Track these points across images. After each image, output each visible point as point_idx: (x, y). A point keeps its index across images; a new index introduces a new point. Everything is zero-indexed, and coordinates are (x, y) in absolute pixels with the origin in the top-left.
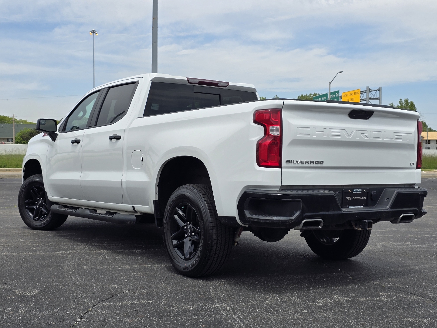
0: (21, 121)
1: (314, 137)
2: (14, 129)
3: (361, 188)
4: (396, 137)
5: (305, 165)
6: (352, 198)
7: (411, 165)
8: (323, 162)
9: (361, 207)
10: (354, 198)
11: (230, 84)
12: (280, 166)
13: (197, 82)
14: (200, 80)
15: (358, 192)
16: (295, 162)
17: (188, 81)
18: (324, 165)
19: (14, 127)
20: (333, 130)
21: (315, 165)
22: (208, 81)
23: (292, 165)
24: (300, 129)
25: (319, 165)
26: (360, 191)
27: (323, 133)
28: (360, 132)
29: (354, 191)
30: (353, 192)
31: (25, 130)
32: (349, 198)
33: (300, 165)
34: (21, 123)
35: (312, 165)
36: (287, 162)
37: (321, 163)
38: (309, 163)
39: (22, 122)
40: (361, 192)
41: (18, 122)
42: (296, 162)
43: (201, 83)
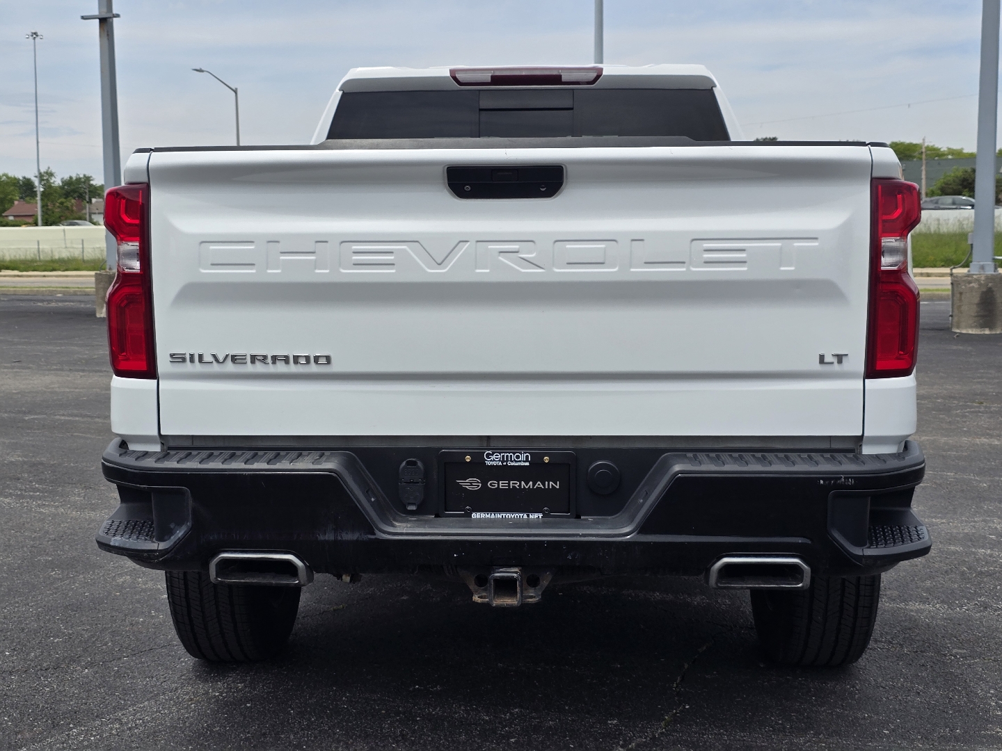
0: (951, 152)
1: (274, 273)
2: (924, 173)
3: (525, 449)
4: (708, 256)
5: (249, 368)
6: (484, 483)
7: (822, 362)
8: (328, 359)
9: (534, 516)
10: (492, 484)
11: (604, 73)
12: (150, 372)
13: (487, 77)
14: (498, 73)
15: (514, 463)
16: (207, 358)
17: (455, 78)
18: (336, 367)
19: (923, 168)
20: (358, 247)
21: (292, 368)
22: (524, 73)
23: (197, 367)
24: (212, 247)
25: (312, 368)
26: (522, 460)
27: (312, 257)
28: (492, 246)
29: (494, 460)
30: (488, 463)
31: (954, 172)
32: (471, 484)
33: (230, 367)
34: (950, 157)
35: (281, 368)
36: (177, 358)
37: (323, 361)
38: (269, 360)
39: (953, 154)
40: (527, 464)
41: (943, 155)
42: (211, 359)
43: (498, 79)
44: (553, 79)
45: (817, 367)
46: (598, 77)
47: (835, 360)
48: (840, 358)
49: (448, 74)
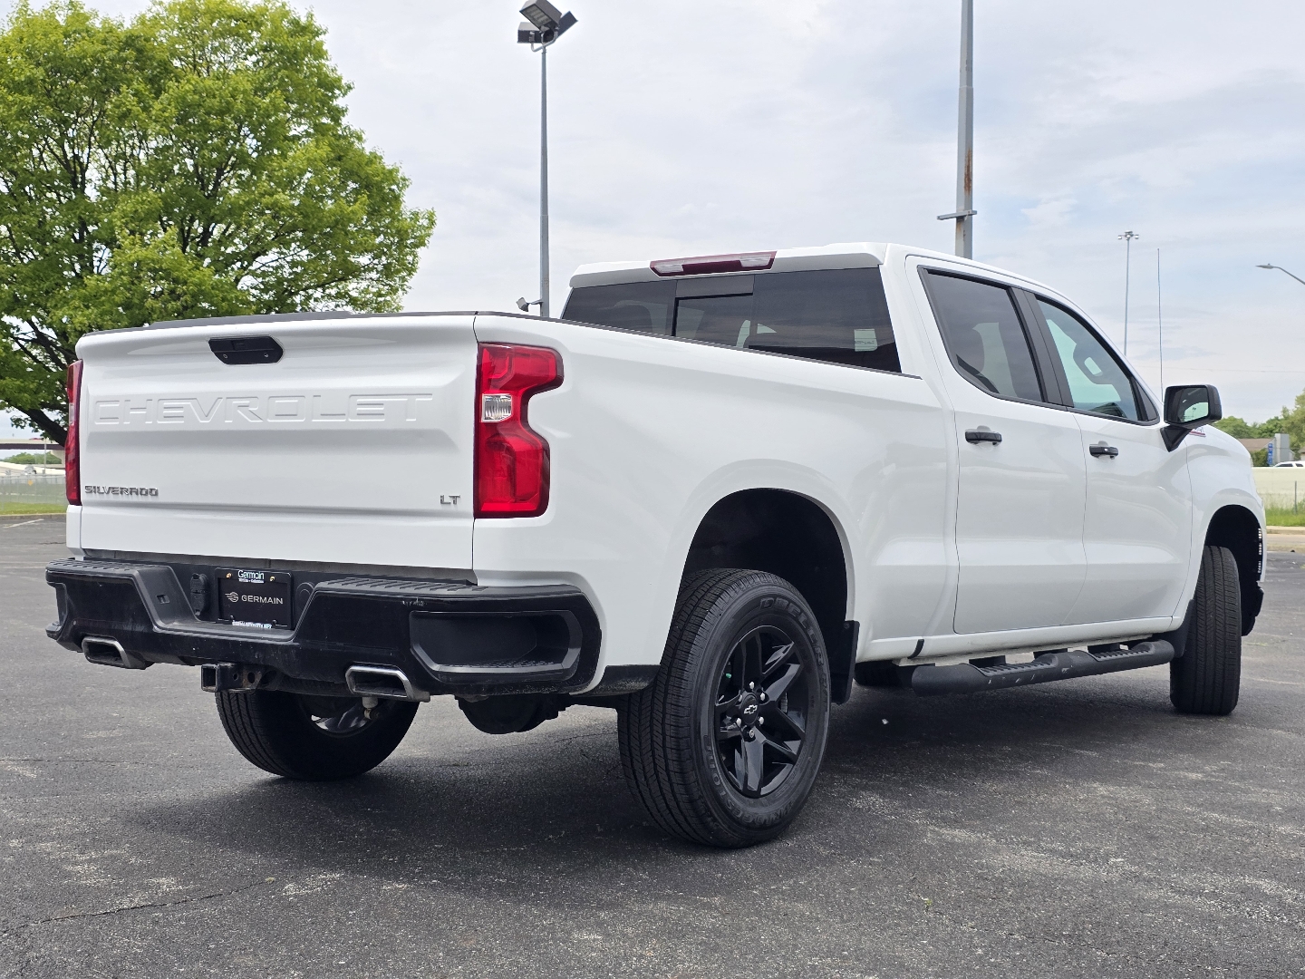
1: (127, 425)
3: (261, 570)
4: (360, 409)
5: (123, 498)
6: (240, 597)
7: (442, 502)
8: (155, 491)
9: (266, 626)
10: (244, 598)
12: (78, 500)
13: (679, 267)
14: (686, 262)
15: (255, 581)
16: (101, 490)
17: (653, 269)
18: (161, 499)
20: (167, 404)
21: (140, 499)
22: (708, 261)
23: (97, 497)
25: (149, 499)
26: (258, 579)
27: (145, 412)
28: (234, 402)
29: (244, 577)
30: (240, 580)
32: (233, 597)
33: (111, 497)
36: (90, 490)
37: (154, 493)
38: (128, 492)
40: (262, 582)
42: (103, 491)
43: (689, 269)
44: (735, 265)
45: (439, 507)
46: (772, 260)
47: (451, 501)
48: (455, 498)
49: (648, 266)
